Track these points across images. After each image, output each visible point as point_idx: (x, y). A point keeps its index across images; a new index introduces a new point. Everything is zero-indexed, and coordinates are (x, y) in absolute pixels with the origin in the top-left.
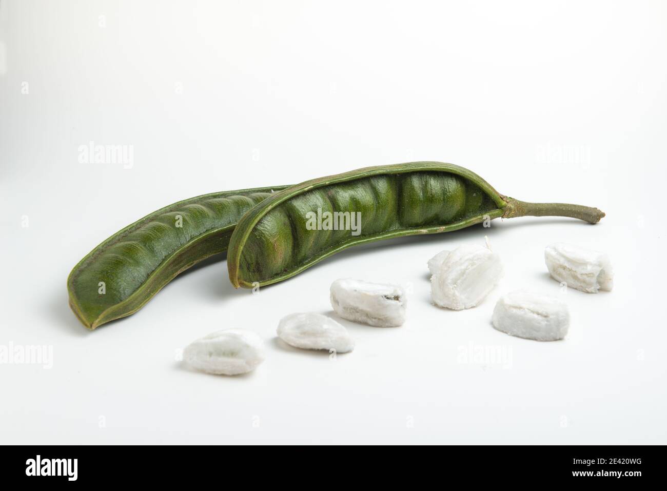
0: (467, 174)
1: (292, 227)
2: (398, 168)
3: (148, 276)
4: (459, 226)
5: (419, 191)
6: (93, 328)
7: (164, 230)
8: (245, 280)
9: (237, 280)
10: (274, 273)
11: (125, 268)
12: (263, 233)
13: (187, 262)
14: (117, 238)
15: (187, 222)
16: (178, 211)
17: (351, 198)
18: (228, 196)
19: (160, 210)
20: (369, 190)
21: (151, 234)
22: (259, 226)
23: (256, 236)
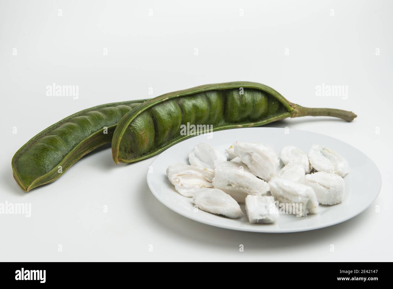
0: (268, 90)
1: (154, 124)
2: (224, 86)
3: (64, 157)
4: (263, 123)
5: (237, 101)
6: (28, 191)
7: (74, 128)
8: (123, 158)
9: (117, 159)
10: (142, 154)
11: (48, 153)
12: (135, 129)
13: (89, 148)
14: (45, 133)
15: (89, 122)
16: (83, 115)
17: (193, 105)
18: (116, 105)
19: (72, 115)
20: (205, 100)
21: (66, 131)
22: (132, 124)
23: (131, 130)
